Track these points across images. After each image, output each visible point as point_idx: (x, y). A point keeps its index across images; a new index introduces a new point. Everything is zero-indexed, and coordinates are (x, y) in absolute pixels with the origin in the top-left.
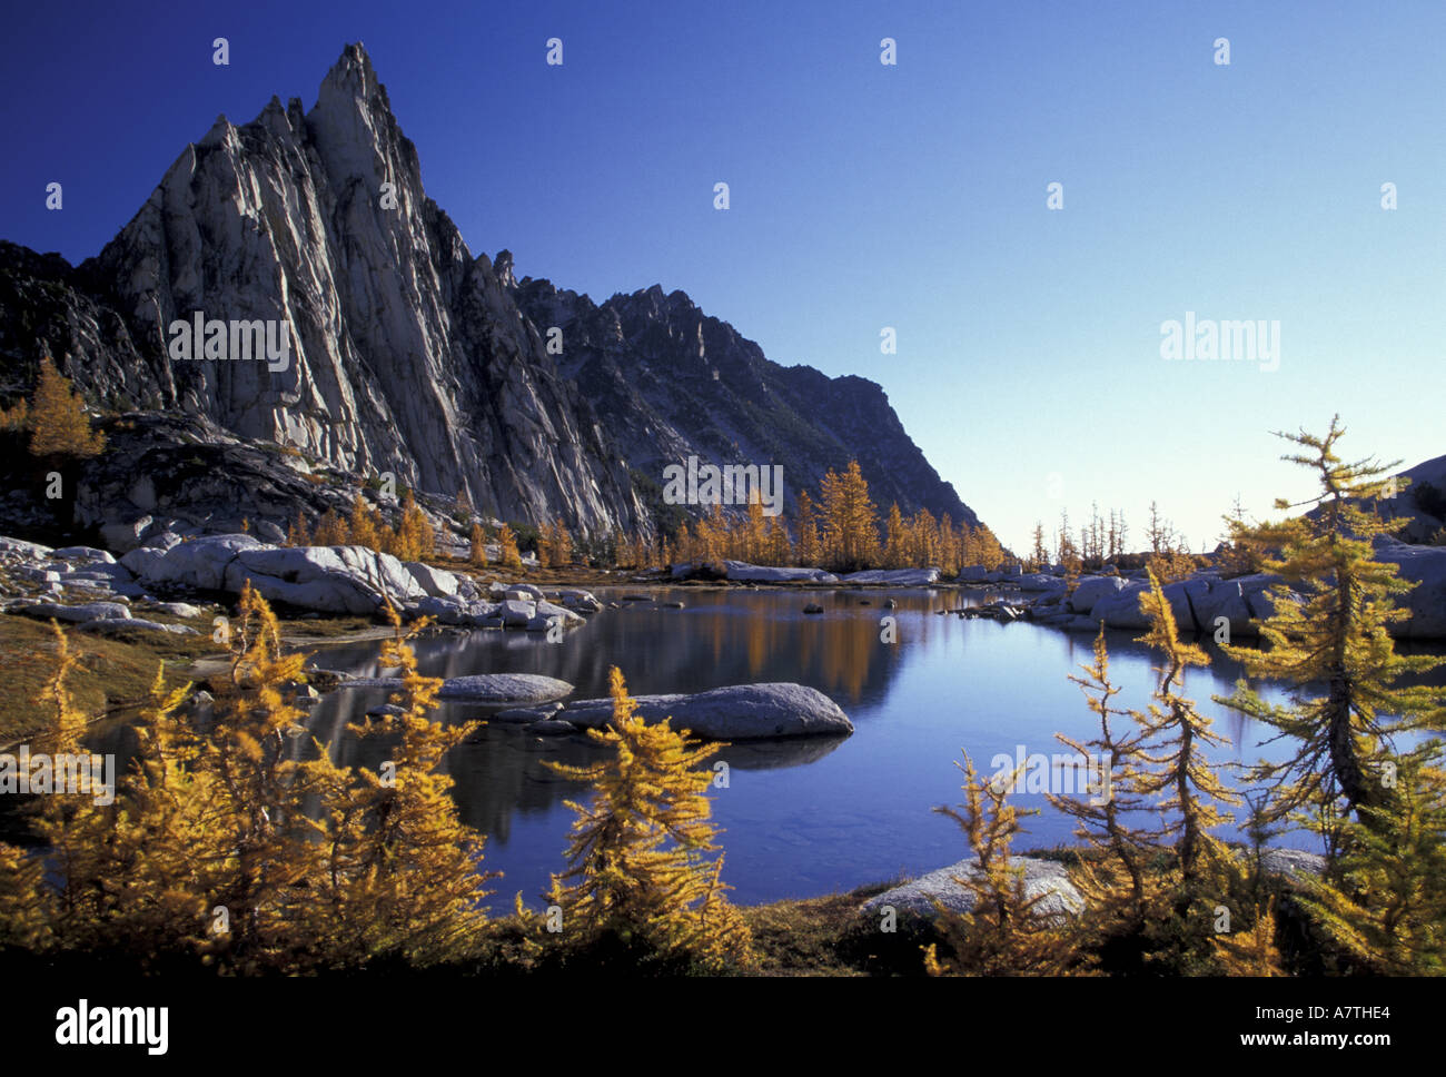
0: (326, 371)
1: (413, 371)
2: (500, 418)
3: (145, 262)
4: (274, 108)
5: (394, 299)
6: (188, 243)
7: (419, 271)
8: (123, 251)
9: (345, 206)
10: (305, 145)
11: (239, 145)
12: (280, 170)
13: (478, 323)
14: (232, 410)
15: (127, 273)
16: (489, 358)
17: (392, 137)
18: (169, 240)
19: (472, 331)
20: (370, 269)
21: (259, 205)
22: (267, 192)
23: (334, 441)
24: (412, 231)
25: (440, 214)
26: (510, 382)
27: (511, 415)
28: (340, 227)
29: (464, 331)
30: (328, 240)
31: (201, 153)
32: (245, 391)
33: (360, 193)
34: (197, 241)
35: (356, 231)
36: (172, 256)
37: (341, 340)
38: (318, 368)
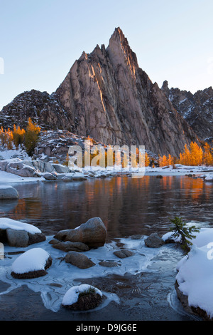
0: (113, 117)
1: (137, 116)
2: (161, 128)
3: (66, 92)
4: (97, 47)
6: (76, 86)
7: (137, 88)
8: (61, 89)
9: (118, 72)
10: (106, 57)
11: (88, 59)
12: (99, 64)
13: (155, 102)
14: (89, 129)
15: (62, 95)
16: (158, 111)
17: (129, 52)
18: (72, 86)
19: (153, 104)
20: (124, 89)
21: (94, 74)
22: (96, 71)
23: (116, 136)
25: (144, 73)
26: (164, 118)
27: (164, 127)
28: (116, 78)
29: (151, 104)
30: (113, 82)
31: (79, 62)
32: (92, 124)
33: (121, 69)
34: (79, 86)
35: (120, 79)
36: (73, 90)
37: (117, 109)
38: (111, 117)
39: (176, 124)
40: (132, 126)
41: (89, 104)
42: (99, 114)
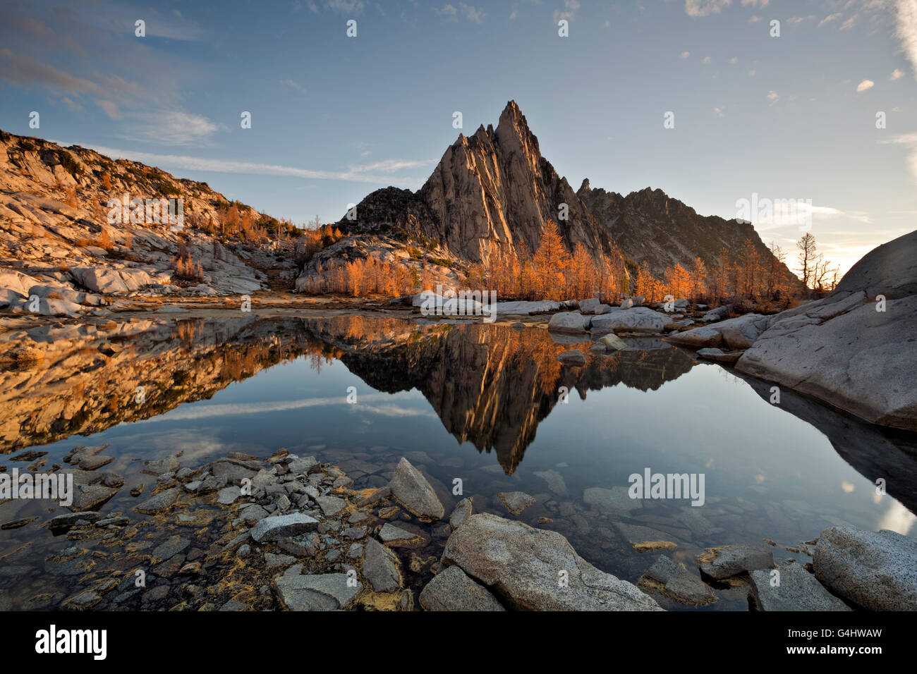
0: (500, 225)
1: (535, 224)
2: (570, 240)
3: (435, 189)
4: (482, 127)
5: (527, 196)
6: (450, 181)
7: (537, 185)
8: (429, 186)
9: (510, 162)
10: (493, 142)
11: (467, 144)
12: (483, 151)
14: (465, 240)
15: (429, 194)
17: (527, 135)
18: (443, 181)
20: (519, 186)
21: (475, 165)
22: (478, 160)
23: (502, 251)
24: (535, 170)
25: (548, 164)
26: (574, 226)
28: (507, 171)
30: (501, 176)
31: (454, 149)
32: (470, 233)
33: (515, 158)
34: (453, 181)
35: (513, 172)
36: (444, 187)
37: (507, 214)
38: (496, 224)
39: (591, 235)
40: (528, 237)
41: (466, 206)
42: (479, 220)
